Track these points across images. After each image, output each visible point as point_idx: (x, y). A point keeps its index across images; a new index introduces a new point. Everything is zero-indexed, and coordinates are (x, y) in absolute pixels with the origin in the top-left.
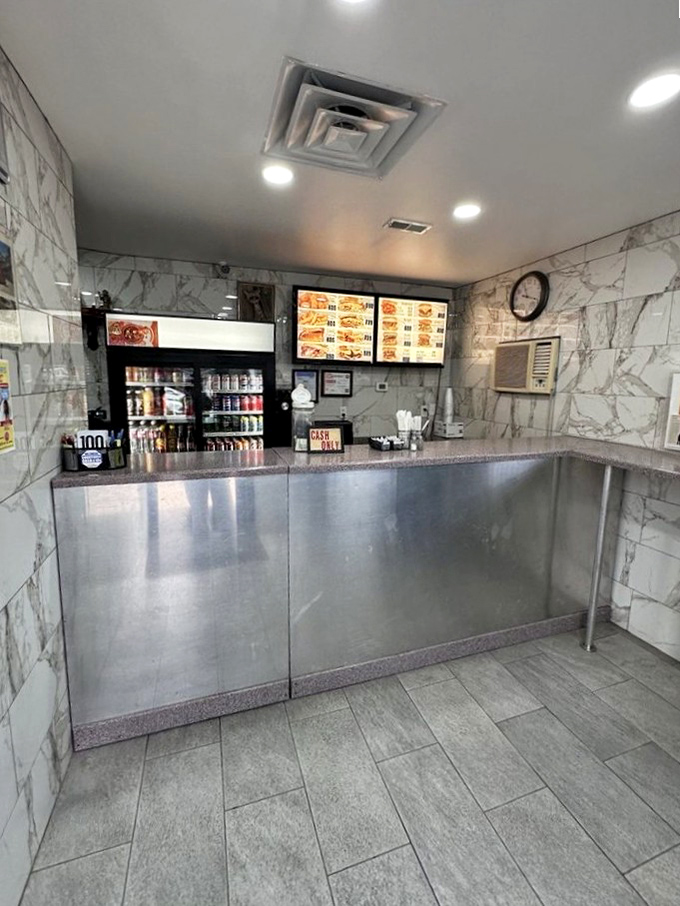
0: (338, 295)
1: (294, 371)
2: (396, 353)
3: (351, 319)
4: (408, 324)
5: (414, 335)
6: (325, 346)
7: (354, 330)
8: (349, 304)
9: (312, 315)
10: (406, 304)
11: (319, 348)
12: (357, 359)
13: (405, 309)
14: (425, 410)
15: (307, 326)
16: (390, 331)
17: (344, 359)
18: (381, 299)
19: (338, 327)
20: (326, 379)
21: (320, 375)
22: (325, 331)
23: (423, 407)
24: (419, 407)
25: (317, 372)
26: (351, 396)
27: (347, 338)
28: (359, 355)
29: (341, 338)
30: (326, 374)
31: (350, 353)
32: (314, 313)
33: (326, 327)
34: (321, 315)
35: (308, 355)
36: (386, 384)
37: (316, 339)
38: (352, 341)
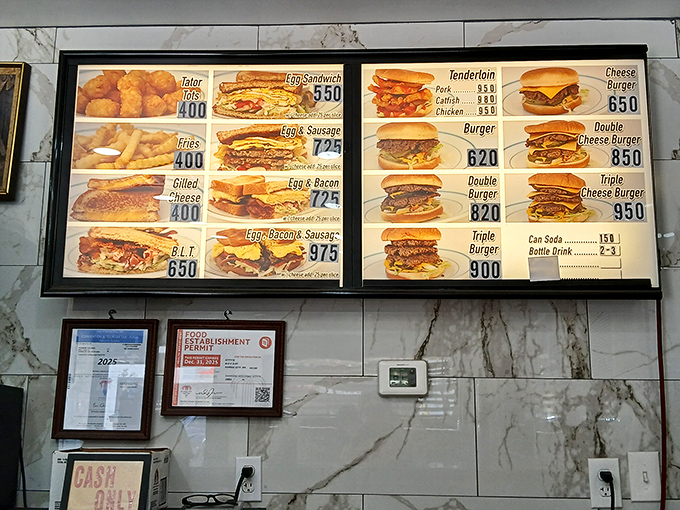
0: (211, 69)
1: (68, 326)
2: (442, 247)
3: (259, 142)
4: (481, 143)
5: (514, 178)
6: (167, 235)
7: (274, 177)
8: (253, 95)
9: (122, 135)
10: (469, 75)
11: (143, 239)
12: (282, 274)
13: (467, 92)
14: (606, 477)
15: (104, 173)
16: (412, 172)
17: (231, 276)
18: (369, 71)
19: (212, 171)
20: (183, 351)
21: (164, 336)
22: (168, 185)
23: (596, 466)
24: (580, 467)
25: (153, 326)
26: (276, 412)
27: (247, 203)
28: (294, 259)
29: (221, 205)
30: (184, 334)
31: (254, 253)
32: (130, 129)
33: (170, 173)
34: (153, 133)
35: (106, 267)
36: (420, 367)
37: (132, 212)
38: (266, 211)
